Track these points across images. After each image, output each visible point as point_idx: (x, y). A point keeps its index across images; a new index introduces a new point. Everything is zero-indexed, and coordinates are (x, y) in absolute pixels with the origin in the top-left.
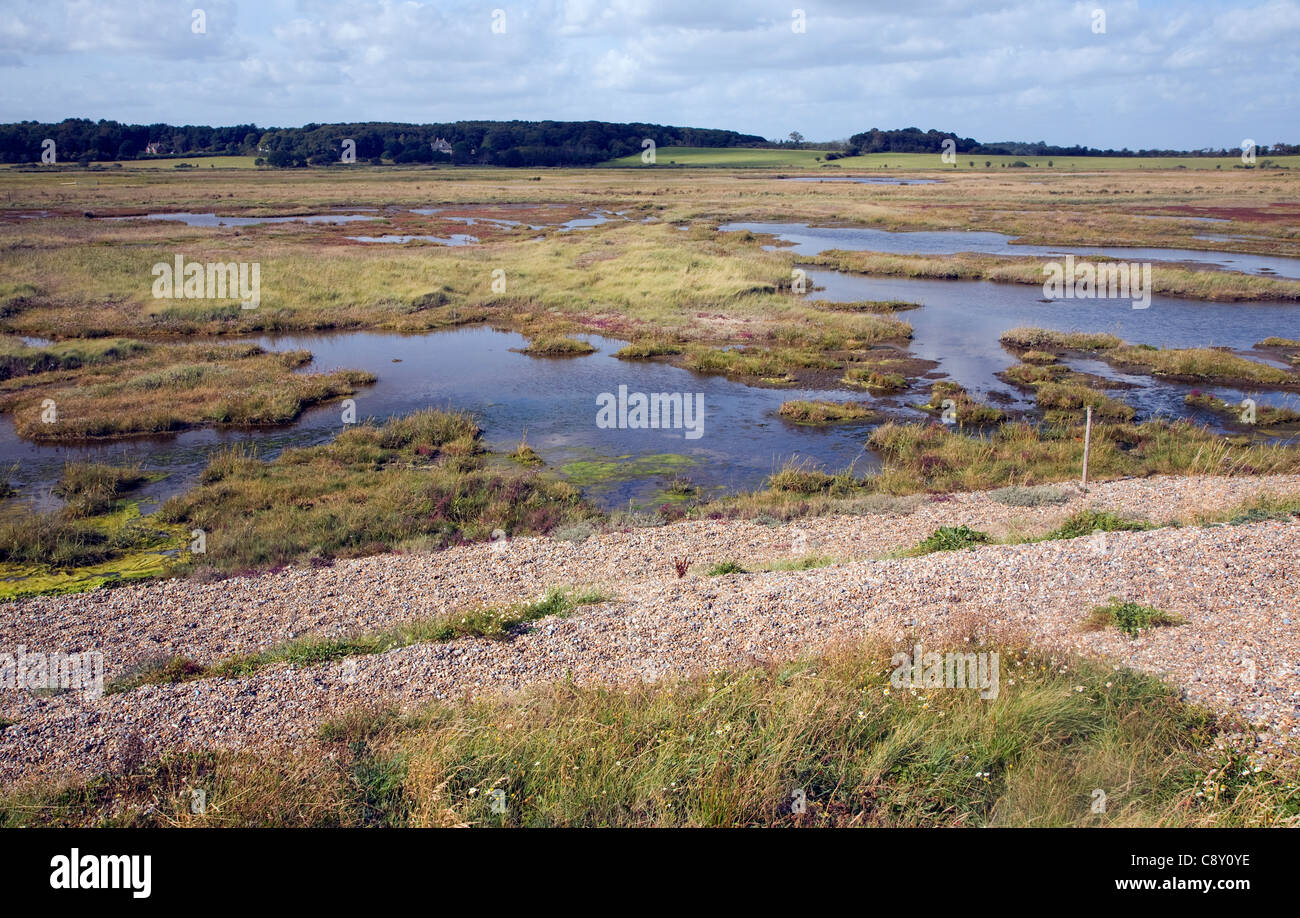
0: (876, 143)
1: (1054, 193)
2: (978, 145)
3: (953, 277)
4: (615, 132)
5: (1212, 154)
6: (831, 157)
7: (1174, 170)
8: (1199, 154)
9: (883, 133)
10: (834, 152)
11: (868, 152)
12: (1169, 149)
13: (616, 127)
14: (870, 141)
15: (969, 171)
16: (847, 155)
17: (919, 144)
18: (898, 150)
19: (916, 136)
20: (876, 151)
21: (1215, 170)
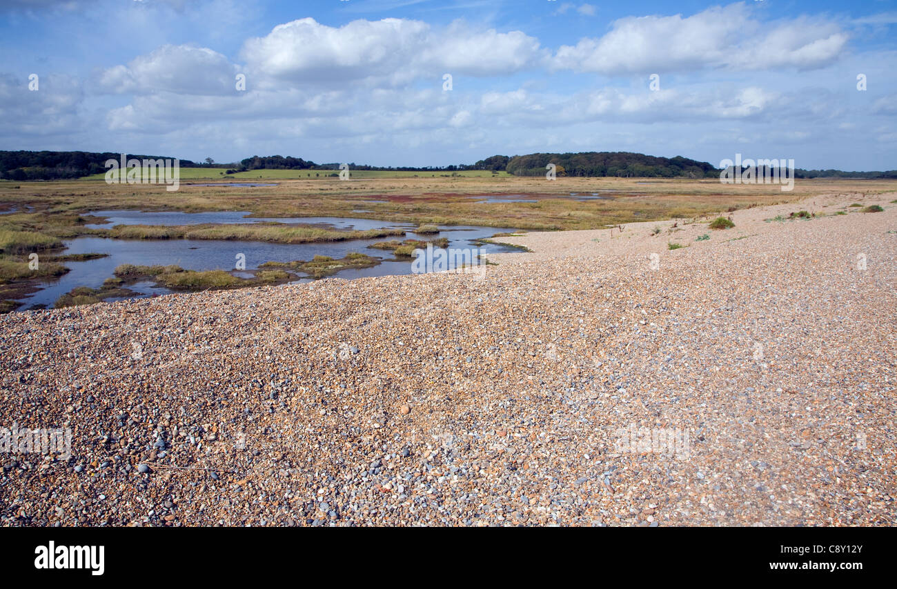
0: (257, 164)
1: (322, 190)
2: (315, 165)
3: (166, 238)
4: (92, 158)
5: (431, 170)
6: (229, 172)
7: (412, 177)
8: (425, 169)
9: (260, 158)
10: (231, 169)
11: (252, 169)
12: (411, 167)
13: (94, 155)
14: (253, 163)
15: (307, 179)
16: (240, 171)
17: (281, 164)
18: (270, 168)
19: (279, 160)
20: (257, 168)
21: (431, 178)
